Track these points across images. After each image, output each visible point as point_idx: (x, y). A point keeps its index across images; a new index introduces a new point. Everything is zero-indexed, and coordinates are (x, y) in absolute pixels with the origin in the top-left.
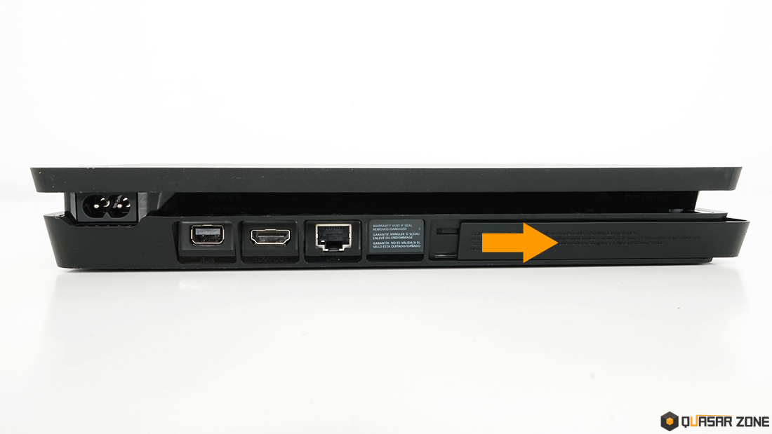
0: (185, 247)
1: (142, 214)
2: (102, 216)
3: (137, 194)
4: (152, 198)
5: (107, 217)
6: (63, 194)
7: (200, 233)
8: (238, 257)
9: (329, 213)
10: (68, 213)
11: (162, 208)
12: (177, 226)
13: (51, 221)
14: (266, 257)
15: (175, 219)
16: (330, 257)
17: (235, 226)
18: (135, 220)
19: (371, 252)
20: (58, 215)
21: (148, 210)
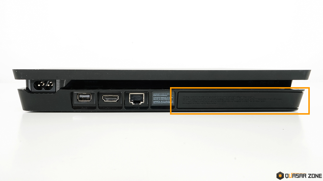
0: (75, 102)
1: (58, 89)
2: (41, 89)
3: (56, 80)
4: (62, 82)
5: (43, 90)
6: (25, 80)
7: (81, 97)
8: (97, 107)
9: (135, 89)
10: (27, 88)
11: (66, 86)
12: (72, 94)
13: (20, 91)
14: (109, 107)
15: (71, 91)
16: (135, 107)
17: (96, 94)
18: (55, 91)
19: (153, 105)
20: (23, 89)
21: (60, 87)
